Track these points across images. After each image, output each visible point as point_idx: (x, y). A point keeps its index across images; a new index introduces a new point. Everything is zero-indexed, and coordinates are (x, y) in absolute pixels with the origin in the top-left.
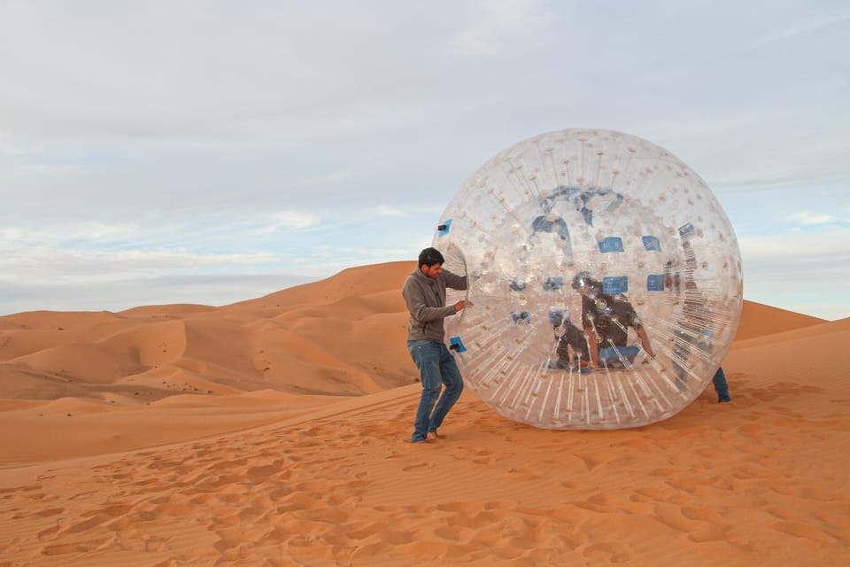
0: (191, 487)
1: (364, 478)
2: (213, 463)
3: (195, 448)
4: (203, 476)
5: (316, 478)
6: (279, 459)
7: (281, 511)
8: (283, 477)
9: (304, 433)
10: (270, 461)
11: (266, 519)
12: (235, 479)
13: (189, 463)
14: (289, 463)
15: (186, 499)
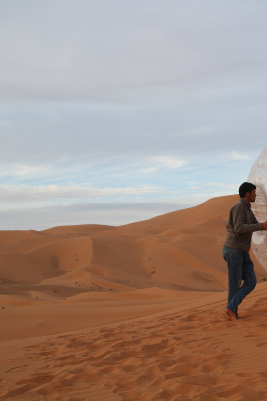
0: (100, 361)
1: (228, 352)
2: (116, 343)
3: (102, 331)
4: (108, 352)
5: (193, 352)
6: (165, 338)
7: (167, 377)
8: (168, 352)
9: (184, 320)
10: (158, 340)
11: (157, 383)
12: (133, 354)
13: (98, 342)
14: (172, 342)
15: (96, 370)
